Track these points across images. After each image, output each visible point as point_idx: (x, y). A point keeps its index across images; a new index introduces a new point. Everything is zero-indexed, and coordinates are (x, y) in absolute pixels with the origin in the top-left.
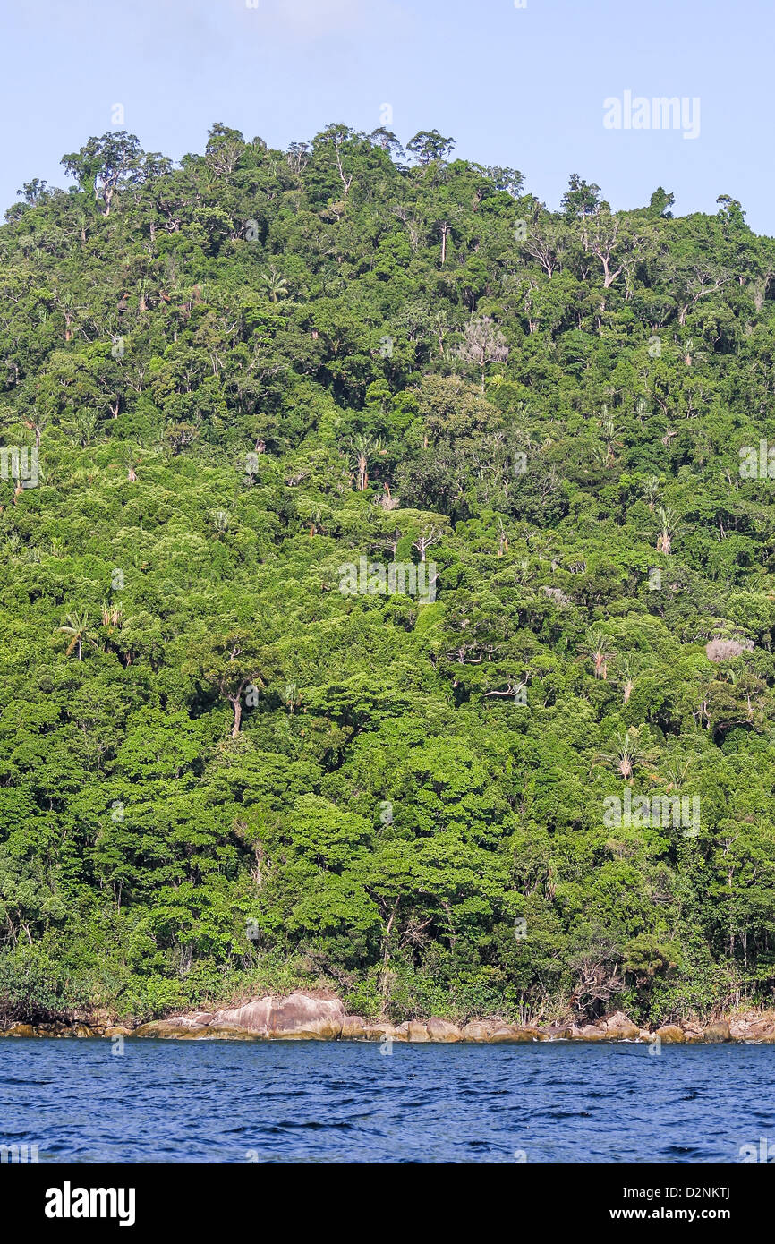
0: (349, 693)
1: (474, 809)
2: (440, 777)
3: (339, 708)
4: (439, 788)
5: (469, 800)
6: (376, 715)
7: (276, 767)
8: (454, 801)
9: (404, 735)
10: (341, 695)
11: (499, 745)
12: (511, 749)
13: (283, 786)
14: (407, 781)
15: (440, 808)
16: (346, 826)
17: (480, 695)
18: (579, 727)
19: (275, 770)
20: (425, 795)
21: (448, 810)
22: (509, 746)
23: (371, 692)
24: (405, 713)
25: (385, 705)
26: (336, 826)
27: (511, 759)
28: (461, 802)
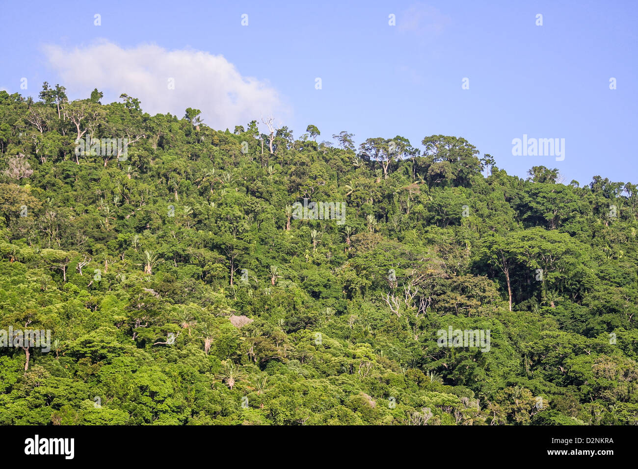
0: (93, 344)
1: (172, 406)
2: (154, 389)
3: (90, 352)
4: (153, 394)
5: (169, 401)
6: (110, 355)
7: (67, 385)
8: (161, 402)
9: (128, 366)
10: (90, 345)
11: (173, 371)
12: (180, 373)
13: (73, 396)
14: (135, 391)
15: (154, 406)
16: (116, 417)
17: (151, 344)
18: (201, 361)
19: (66, 387)
20: (145, 399)
21: (159, 407)
22: (179, 371)
23: (107, 343)
24: (122, 354)
25: (113, 350)
26: (111, 417)
27: (180, 379)
28: (165, 403)
